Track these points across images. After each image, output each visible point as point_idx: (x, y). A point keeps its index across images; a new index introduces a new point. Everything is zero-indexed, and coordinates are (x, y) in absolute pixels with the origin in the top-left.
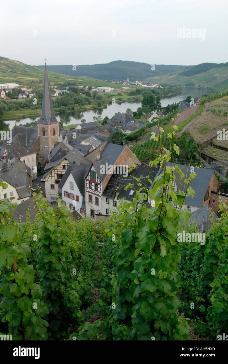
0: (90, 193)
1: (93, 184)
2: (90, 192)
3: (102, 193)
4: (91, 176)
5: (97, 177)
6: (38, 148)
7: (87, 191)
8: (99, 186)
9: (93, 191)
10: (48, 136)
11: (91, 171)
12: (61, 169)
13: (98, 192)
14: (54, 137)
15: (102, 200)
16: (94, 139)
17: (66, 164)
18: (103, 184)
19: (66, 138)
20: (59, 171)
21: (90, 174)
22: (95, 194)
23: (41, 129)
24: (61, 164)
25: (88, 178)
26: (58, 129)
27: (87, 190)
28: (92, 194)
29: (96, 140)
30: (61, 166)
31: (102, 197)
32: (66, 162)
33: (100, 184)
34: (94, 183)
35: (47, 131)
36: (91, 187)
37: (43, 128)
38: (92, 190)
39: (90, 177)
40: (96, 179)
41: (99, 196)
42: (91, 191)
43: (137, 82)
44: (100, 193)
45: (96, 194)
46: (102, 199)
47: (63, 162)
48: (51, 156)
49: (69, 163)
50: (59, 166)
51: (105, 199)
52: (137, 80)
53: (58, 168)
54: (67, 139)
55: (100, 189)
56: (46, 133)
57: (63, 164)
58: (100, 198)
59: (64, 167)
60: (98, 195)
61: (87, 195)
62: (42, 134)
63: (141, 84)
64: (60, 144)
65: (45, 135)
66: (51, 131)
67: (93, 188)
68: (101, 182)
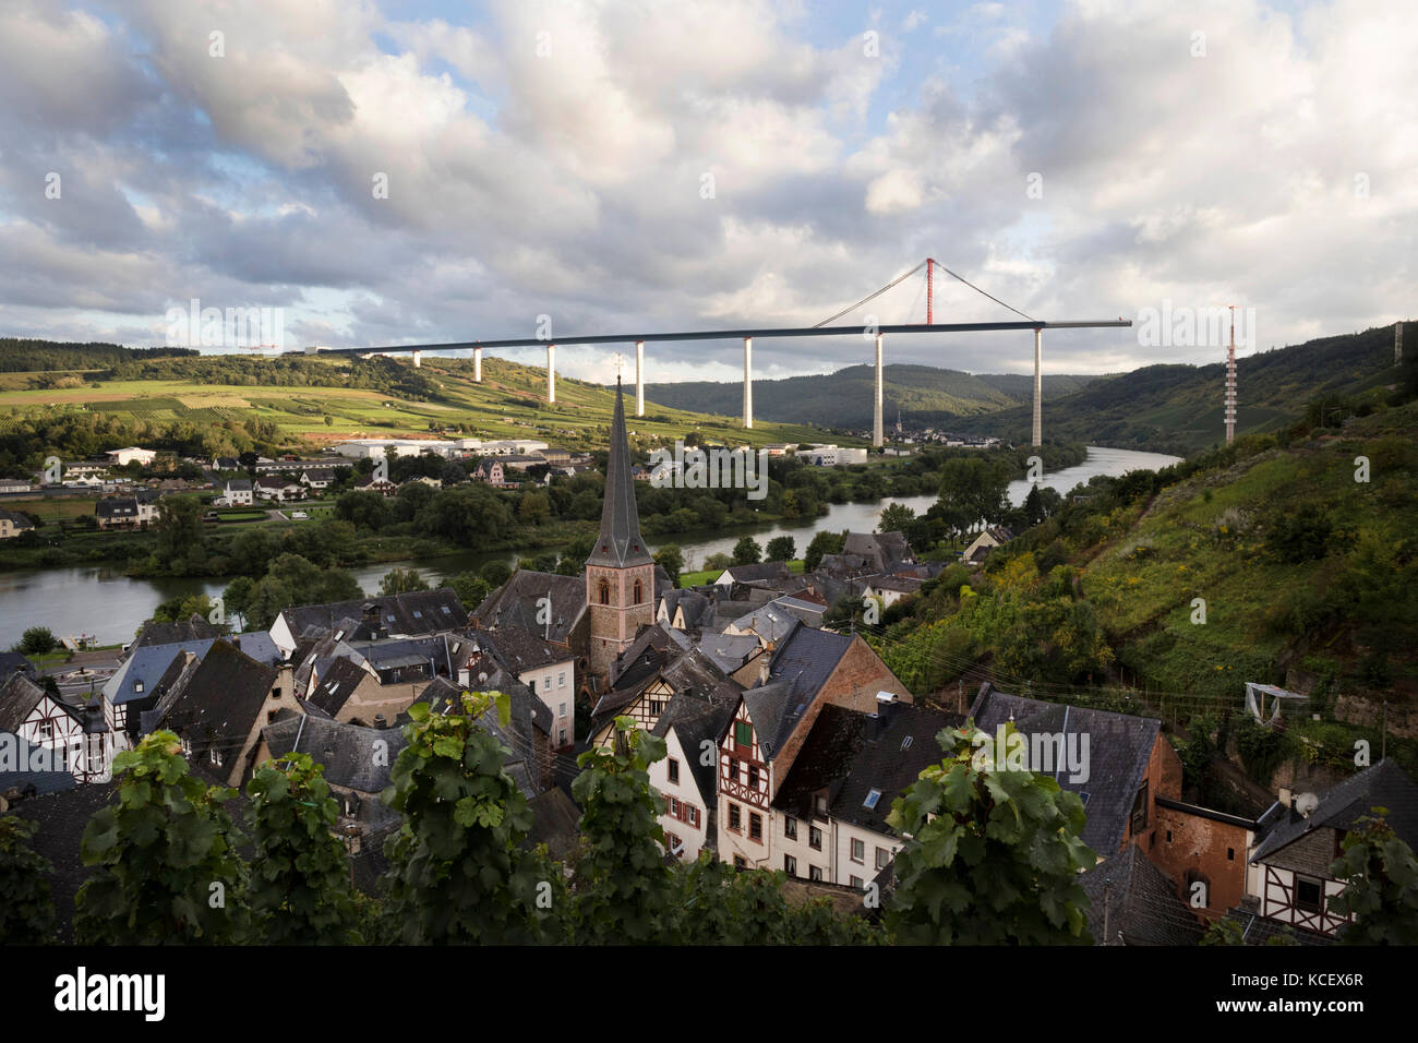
0: (733, 796)
1: (744, 766)
2: (734, 792)
3: (772, 798)
4: (735, 737)
5: (755, 741)
6: (583, 644)
7: (722, 791)
8: (762, 774)
9: (744, 789)
10: (617, 604)
11: (737, 721)
12: (647, 712)
13: (759, 793)
14: (637, 609)
15: (773, 824)
16: (770, 616)
17: (663, 698)
18: (774, 767)
19: (679, 614)
20: (640, 719)
21: (732, 732)
22: (748, 801)
23: (596, 580)
24: (647, 697)
25: (725, 745)
26: (650, 582)
27: (723, 787)
28: (741, 799)
29: (775, 619)
30: (647, 704)
31: (773, 812)
32: (663, 691)
33: (765, 766)
34: (748, 761)
35: (616, 587)
36: (738, 777)
37: (604, 580)
38: (740, 785)
39: (732, 740)
40: (754, 748)
41: (763, 808)
42: (735, 789)
43: (928, 431)
44: (766, 799)
45: (753, 800)
46: (771, 818)
47: (654, 692)
48: (619, 671)
49: (672, 692)
50: (640, 704)
51: (780, 819)
52: (931, 427)
53: (638, 711)
54: (682, 618)
55: (765, 784)
56: (611, 595)
57: (654, 698)
58: (765, 816)
59: (656, 706)
60: (758, 805)
61: (723, 802)
62: (597, 596)
63: (944, 439)
64: (650, 630)
65: (607, 603)
66: (627, 588)
67: (744, 779)
68: (767, 761)
